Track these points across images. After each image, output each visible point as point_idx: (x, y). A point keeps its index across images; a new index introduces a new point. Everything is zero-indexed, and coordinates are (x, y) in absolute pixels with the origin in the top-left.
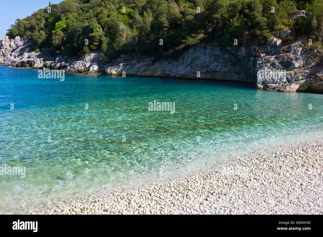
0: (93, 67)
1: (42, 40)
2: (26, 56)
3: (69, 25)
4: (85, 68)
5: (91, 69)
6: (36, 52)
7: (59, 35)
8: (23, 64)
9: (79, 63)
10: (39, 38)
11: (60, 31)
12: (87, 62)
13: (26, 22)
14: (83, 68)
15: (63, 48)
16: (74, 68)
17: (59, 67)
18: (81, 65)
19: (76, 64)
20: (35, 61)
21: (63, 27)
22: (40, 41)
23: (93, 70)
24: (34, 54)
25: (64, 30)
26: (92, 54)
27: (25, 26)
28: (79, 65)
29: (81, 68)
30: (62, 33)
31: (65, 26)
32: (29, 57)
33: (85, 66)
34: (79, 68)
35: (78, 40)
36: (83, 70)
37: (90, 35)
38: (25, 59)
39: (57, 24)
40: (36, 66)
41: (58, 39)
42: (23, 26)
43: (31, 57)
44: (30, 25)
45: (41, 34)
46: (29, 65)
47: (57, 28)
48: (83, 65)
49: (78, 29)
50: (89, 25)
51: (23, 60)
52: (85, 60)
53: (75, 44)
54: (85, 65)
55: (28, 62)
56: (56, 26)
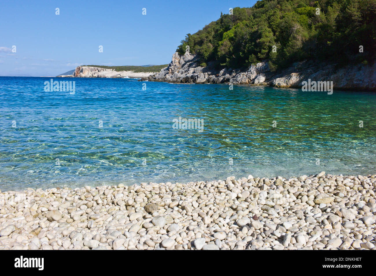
0: (259, 79)
1: (209, 53)
2: (192, 72)
3: (237, 33)
4: (250, 81)
5: (256, 82)
6: (202, 66)
7: (226, 46)
8: (187, 80)
9: (243, 75)
10: (206, 51)
11: (226, 41)
12: (252, 73)
13: (196, 37)
14: (248, 81)
15: (227, 59)
16: (237, 81)
17: (222, 80)
18: (245, 77)
19: (239, 76)
20: (199, 76)
21: (231, 36)
22: (206, 55)
23: (259, 82)
24: (200, 68)
25: (231, 39)
26: (258, 64)
27: (194, 41)
28: (242, 77)
29: (245, 80)
30: (229, 43)
31: (233, 35)
32: (194, 72)
33: (249, 78)
34: (242, 80)
35: (245, 48)
36: (248, 82)
37: (258, 41)
38: (190, 74)
39: (225, 33)
40: (199, 82)
41: (224, 50)
42: (193, 41)
43: (196, 72)
44: (199, 39)
45: (209, 47)
46: (193, 81)
47: (224, 39)
48: (247, 77)
49: (245, 36)
50: (258, 30)
51: (188, 75)
52: (250, 71)
53: (241, 53)
54: (250, 76)
55: (192, 77)
56: (224, 36)
